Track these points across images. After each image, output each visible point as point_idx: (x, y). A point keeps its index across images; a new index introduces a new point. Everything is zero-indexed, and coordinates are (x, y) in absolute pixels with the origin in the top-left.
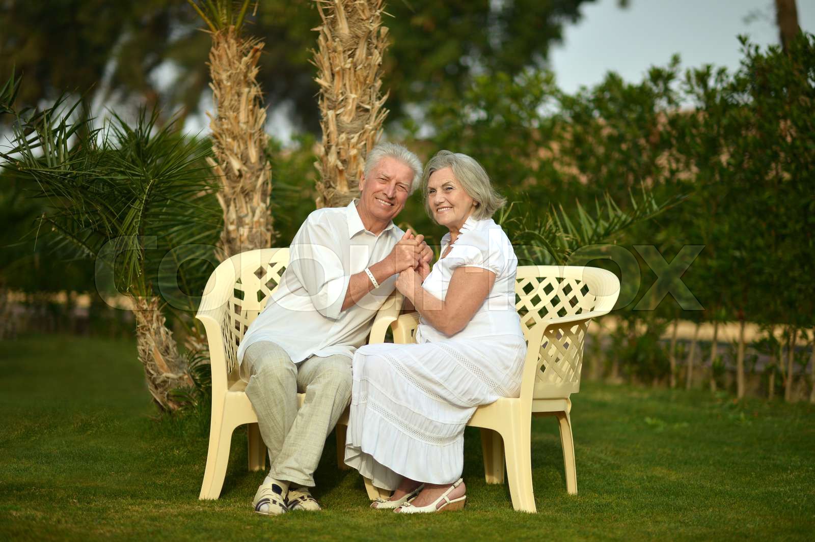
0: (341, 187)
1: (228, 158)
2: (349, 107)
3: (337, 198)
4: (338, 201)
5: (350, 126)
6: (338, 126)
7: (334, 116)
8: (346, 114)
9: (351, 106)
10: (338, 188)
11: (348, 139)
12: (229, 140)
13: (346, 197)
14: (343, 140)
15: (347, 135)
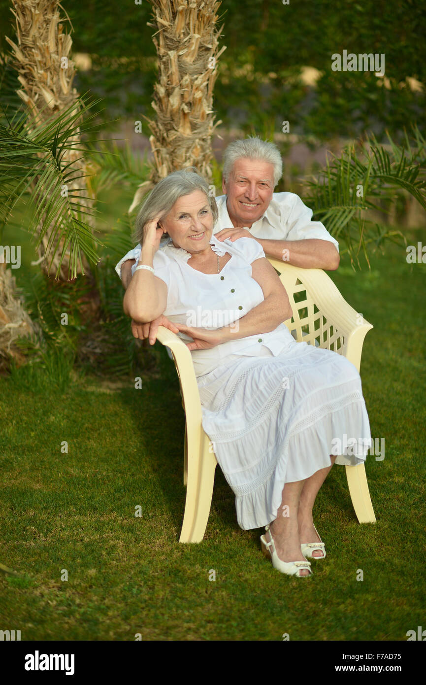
0: (184, 130)
1: (41, 90)
2: (193, 48)
3: (179, 141)
4: (180, 143)
5: (193, 67)
6: (180, 67)
7: (176, 57)
8: (189, 54)
9: (194, 47)
10: (181, 130)
11: (192, 81)
12: (42, 72)
13: (189, 139)
14: (187, 82)
15: (190, 77)
